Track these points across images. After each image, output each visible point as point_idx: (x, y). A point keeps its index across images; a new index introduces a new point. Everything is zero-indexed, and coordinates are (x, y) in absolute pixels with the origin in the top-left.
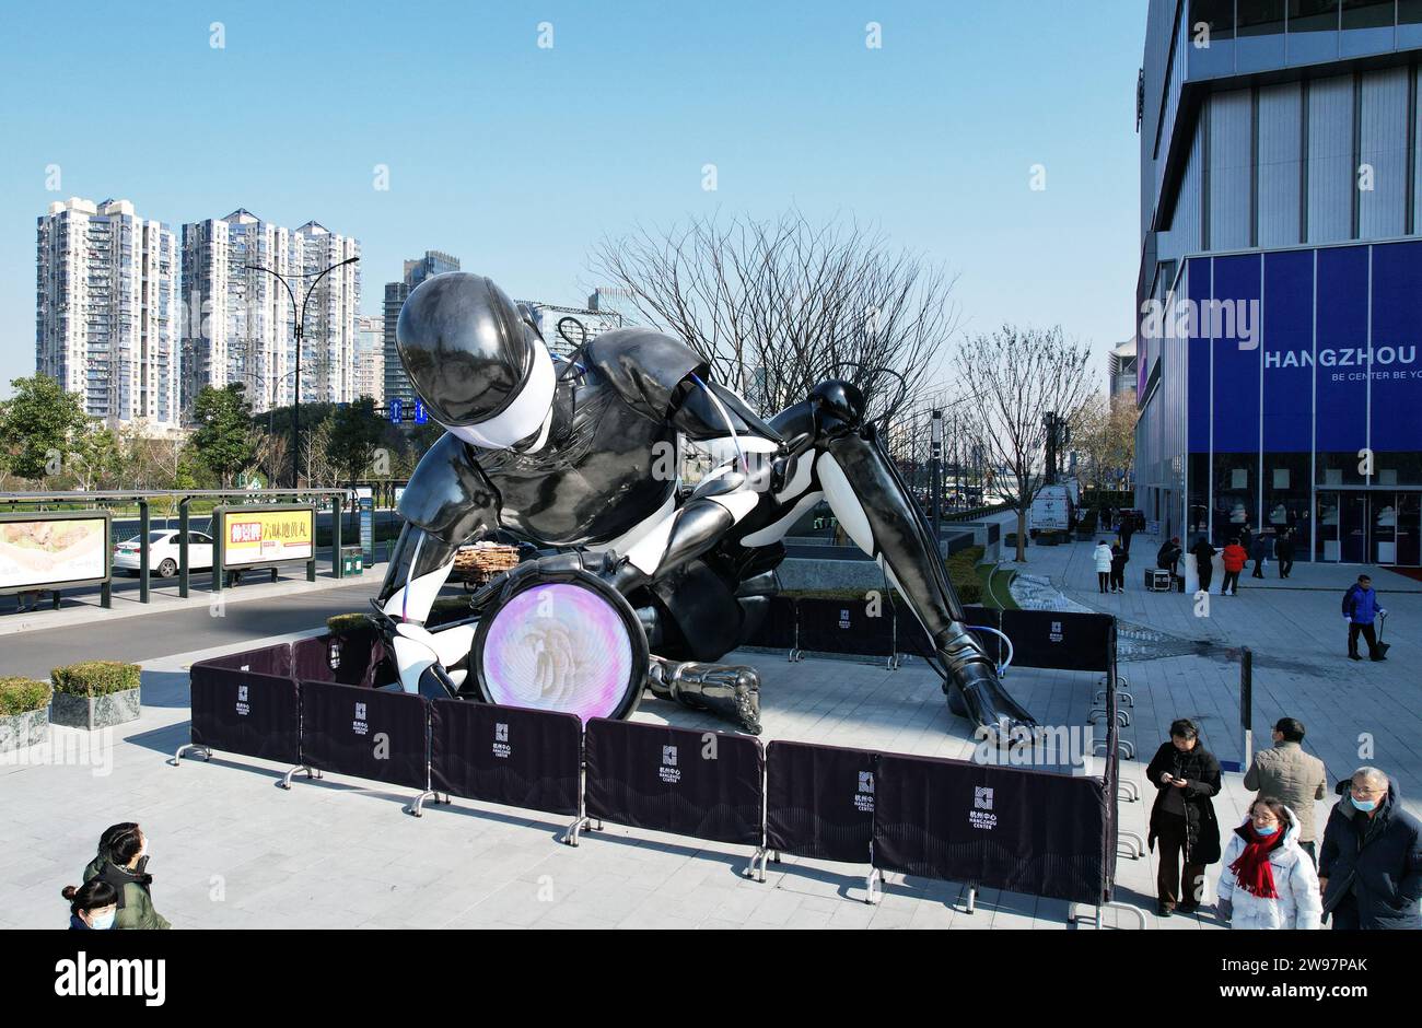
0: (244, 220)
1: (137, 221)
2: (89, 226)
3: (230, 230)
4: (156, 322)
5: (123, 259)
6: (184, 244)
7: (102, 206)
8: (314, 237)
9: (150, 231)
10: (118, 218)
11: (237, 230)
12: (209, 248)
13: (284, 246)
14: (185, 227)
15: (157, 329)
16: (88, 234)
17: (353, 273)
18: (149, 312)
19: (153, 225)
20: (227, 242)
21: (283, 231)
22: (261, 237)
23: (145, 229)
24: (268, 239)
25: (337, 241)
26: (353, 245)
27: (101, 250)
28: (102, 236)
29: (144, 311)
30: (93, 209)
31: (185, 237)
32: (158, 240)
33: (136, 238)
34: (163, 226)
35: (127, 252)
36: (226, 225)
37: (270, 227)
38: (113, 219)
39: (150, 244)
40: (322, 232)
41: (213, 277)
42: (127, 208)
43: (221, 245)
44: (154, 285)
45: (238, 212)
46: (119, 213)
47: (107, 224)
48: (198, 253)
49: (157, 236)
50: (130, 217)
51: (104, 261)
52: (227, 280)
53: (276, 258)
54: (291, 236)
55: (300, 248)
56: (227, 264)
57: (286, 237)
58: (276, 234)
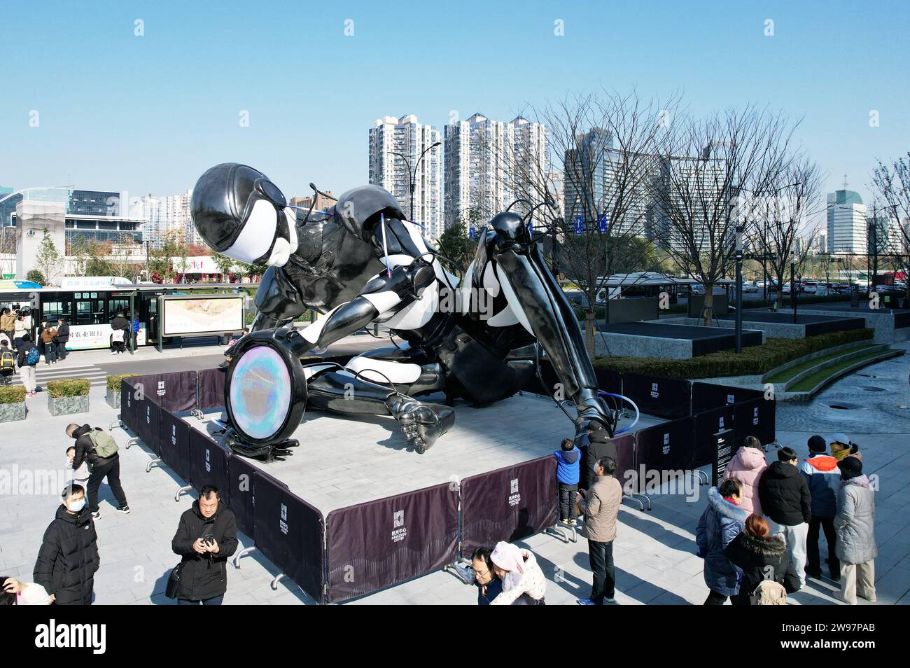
0: (479, 119)
1: (419, 126)
2: (395, 131)
3: (470, 126)
4: (430, 183)
5: (412, 148)
6: (446, 136)
7: (401, 120)
8: (520, 126)
9: (426, 130)
10: (409, 125)
11: (474, 125)
12: (458, 138)
13: (501, 132)
14: (446, 127)
15: (430, 186)
16: (394, 136)
17: (544, 146)
18: (426, 177)
19: (428, 127)
20: (469, 133)
21: (501, 124)
22: (488, 129)
23: (423, 130)
24: (492, 129)
25: (533, 127)
26: (544, 129)
27: (400, 144)
28: (401, 136)
29: (423, 176)
30: (396, 122)
31: (446, 133)
32: (430, 136)
33: (418, 135)
34: (433, 128)
35: (413, 144)
36: (468, 124)
37: (493, 122)
38: (406, 126)
39: (426, 138)
40: (525, 122)
41: (461, 154)
42: (413, 119)
43: (465, 136)
44: (428, 161)
45: (475, 115)
46: (410, 122)
47: (403, 128)
48: (453, 141)
49: (430, 134)
50: (415, 124)
51: (402, 150)
52: (469, 156)
53: (497, 140)
54: (506, 126)
55: (511, 133)
56: (469, 146)
57: (503, 127)
58: (497, 126)
